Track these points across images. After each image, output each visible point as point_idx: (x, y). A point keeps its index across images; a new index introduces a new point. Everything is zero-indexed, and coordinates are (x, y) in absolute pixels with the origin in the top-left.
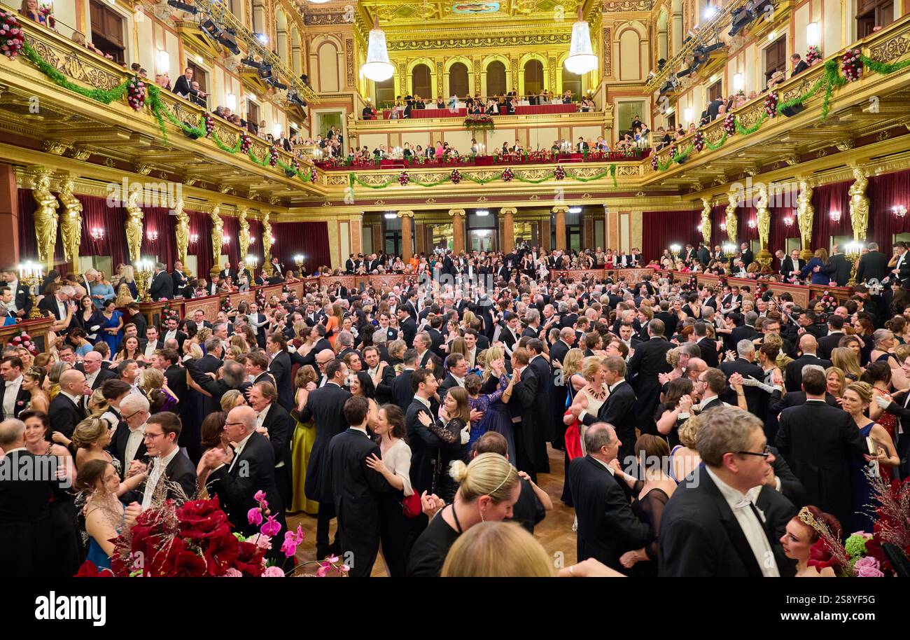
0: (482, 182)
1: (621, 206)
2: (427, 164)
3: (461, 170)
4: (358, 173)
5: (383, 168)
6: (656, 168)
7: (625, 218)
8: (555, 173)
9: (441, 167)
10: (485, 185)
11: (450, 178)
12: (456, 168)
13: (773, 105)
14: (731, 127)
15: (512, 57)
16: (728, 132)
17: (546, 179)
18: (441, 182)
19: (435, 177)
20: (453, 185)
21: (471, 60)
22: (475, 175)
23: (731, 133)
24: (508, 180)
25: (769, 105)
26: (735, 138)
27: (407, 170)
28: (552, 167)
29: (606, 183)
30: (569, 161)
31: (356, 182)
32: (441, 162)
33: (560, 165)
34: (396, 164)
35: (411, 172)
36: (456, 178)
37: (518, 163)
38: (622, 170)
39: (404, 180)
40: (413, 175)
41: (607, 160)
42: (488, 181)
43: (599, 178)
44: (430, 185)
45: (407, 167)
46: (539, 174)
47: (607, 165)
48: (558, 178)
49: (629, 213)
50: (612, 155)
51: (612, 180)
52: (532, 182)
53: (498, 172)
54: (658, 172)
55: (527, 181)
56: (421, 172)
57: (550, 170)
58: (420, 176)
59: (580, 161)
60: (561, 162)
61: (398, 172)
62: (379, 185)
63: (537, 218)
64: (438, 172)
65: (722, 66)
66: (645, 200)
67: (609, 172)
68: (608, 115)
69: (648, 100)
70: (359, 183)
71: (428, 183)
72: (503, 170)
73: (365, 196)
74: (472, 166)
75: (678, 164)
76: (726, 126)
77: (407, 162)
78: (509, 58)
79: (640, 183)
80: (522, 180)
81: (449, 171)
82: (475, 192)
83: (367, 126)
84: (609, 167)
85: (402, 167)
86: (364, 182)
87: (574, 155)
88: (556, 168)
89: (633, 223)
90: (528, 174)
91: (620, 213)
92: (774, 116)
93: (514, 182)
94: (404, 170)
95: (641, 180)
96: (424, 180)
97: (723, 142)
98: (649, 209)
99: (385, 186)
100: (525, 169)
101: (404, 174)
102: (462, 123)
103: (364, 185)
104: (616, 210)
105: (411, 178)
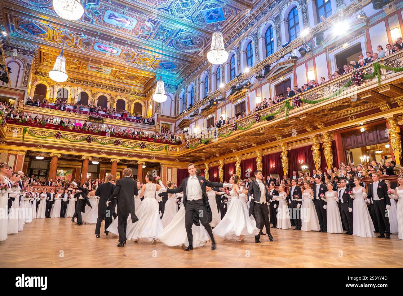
0: (103, 144)
1: (168, 165)
2: (74, 130)
3: (93, 136)
4: (29, 128)
5: (46, 128)
6: (188, 148)
7: (170, 170)
8: (140, 145)
9: (81, 133)
10: (104, 145)
11: (86, 139)
12: (90, 135)
13: (259, 117)
14: (235, 127)
15: (111, 96)
16: (234, 129)
17: (136, 148)
18: (80, 141)
19: (78, 137)
20: (88, 143)
21: (91, 92)
22: (100, 140)
23: (235, 130)
24: (117, 145)
25: (257, 117)
26: (237, 132)
27: (62, 131)
28: (139, 142)
29: (163, 153)
30: (147, 141)
31: (27, 133)
32: (82, 131)
33: (143, 142)
34: (55, 127)
35: (63, 133)
36: (89, 140)
37: (123, 137)
38: (170, 148)
39: (58, 136)
40: (64, 135)
41: (164, 143)
42: (106, 144)
43: (160, 150)
44: (74, 141)
45: (61, 130)
46: (132, 144)
47: (164, 145)
48: (142, 148)
49: (172, 168)
50: (166, 141)
51: (165, 152)
52: (129, 148)
53: (112, 140)
54: (189, 149)
55: (127, 147)
56: (69, 134)
57: (138, 143)
58: (69, 136)
59: (152, 142)
60: (143, 140)
61: (55, 132)
62: (43, 137)
63: (120, 170)
64: (79, 136)
65: (214, 112)
66: (179, 163)
67: (164, 149)
68: (157, 127)
69: (173, 124)
70: (29, 133)
71: (73, 140)
72: (115, 140)
73: (31, 141)
74: (100, 135)
75: (204, 144)
76: (233, 127)
77: (62, 127)
78: (110, 96)
79: (178, 155)
80: (124, 146)
81: (86, 135)
82: (99, 149)
83: (30, 109)
84: (164, 146)
85: (59, 130)
86: (32, 133)
87: (149, 139)
88: (141, 143)
89: (173, 173)
90: (127, 143)
91: (168, 168)
92: (259, 122)
93: (120, 147)
94: (59, 131)
95: (178, 154)
96: (70, 138)
97: (230, 134)
98: (180, 167)
99: (46, 138)
100: (126, 141)
101: (60, 133)
102: (87, 118)
103: (31, 135)
104: (166, 167)
105: (63, 136)
